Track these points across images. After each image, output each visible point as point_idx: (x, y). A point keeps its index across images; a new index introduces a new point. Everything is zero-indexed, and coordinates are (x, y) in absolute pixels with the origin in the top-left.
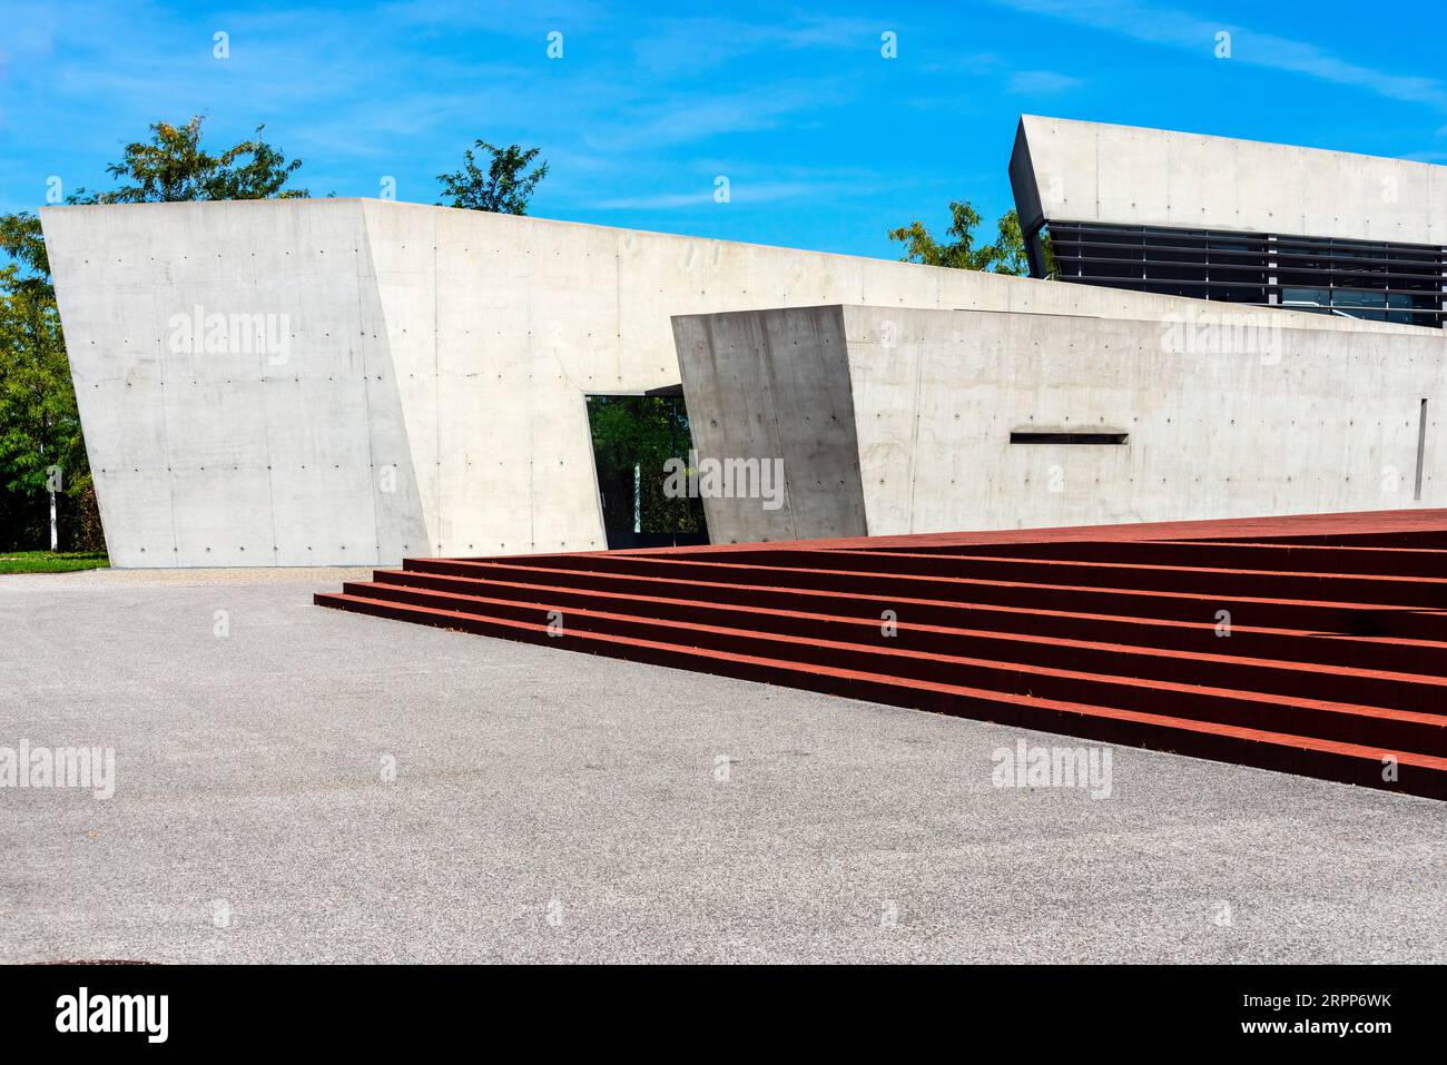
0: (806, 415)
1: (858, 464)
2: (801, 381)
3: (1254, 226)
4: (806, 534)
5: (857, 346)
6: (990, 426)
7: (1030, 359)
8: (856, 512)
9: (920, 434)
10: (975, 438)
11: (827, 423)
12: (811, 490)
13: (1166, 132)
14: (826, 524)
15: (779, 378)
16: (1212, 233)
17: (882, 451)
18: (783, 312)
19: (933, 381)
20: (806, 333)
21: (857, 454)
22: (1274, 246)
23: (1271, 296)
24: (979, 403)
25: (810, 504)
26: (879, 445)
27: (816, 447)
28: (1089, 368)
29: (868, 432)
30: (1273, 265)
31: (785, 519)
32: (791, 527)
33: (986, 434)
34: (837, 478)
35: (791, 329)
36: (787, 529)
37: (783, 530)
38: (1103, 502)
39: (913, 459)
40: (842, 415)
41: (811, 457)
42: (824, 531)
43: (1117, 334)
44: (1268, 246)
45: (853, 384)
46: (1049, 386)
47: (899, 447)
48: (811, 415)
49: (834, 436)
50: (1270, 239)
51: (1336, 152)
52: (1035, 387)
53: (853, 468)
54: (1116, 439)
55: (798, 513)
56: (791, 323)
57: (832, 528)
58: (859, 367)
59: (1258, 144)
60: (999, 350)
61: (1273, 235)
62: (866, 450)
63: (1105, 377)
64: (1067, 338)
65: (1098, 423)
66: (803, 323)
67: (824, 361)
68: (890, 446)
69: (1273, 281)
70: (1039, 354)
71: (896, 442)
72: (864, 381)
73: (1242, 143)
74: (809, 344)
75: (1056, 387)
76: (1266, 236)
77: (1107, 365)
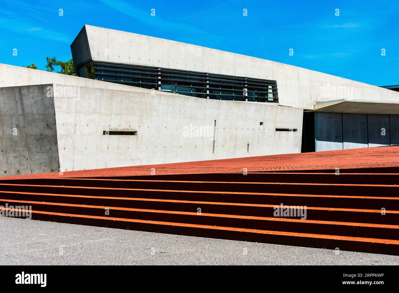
0: (37, 124)
1: (57, 142)
2: (35, 112)
3: (154, 65)
4: (35, 168)
5: (57, 99)
6: (97, 129)
7: (109, 105)
8: (55, 160)
9: (76, 131)
10: (93, 133)
11: (45, 127)
12: (37, 152)
13: (129, 33)
14: (43, 164)
15: (26, 111)
16: (142, 67)
17: (64, 137)
18: (28, 87)
19: (80, 112)
20: (37, 94)
21: (56, 139)
22: (160, 71)
23: (159, 88)
24: (94, 120)
25: (37, 157)
26: (63, 135)
27: (40, 136)
28: (126, 108)
29: (60, 131)
30: (160, 78)
31: (26, 163)
32: (29, 166)
33: (96, 131)
34: (48, 148)
35: (31, 93)
36: (27, 167)
37: (26, 167)
38: (130, 155)
39: (74, 140)
40: (51, 125)
41: (38, 140)
42: (42, 167)
43: (134, 97)
44: (158, 72)
45: (56, 113)
46: (115, 115)
47: (70, 136)
48: (38, 125)
49: (47, 132)
50: (159, 69)
51: (178, 42)
52: (111, 115)
53: (55, 144)
54: (133, 133)
55: (32, 161)
56: (31, 91)
57: (46, 166)
58: (58, 107)
59: (155, 38)
60: (100, 101)
61: (160, 68)
62: (60, 137)
63: (131, 112)
64: (120, 98)
65: (128, 127)
66: (36, 91)
67: (44, 105)
68: (67, 136)
69: (160, 83)
70: (112, 103)
71: (69, 134)
72: (59, 112)
73: (151, 37)
74: (39, 98)
75: (117, 115)
76: (157, 68)
77: (131, 108)
